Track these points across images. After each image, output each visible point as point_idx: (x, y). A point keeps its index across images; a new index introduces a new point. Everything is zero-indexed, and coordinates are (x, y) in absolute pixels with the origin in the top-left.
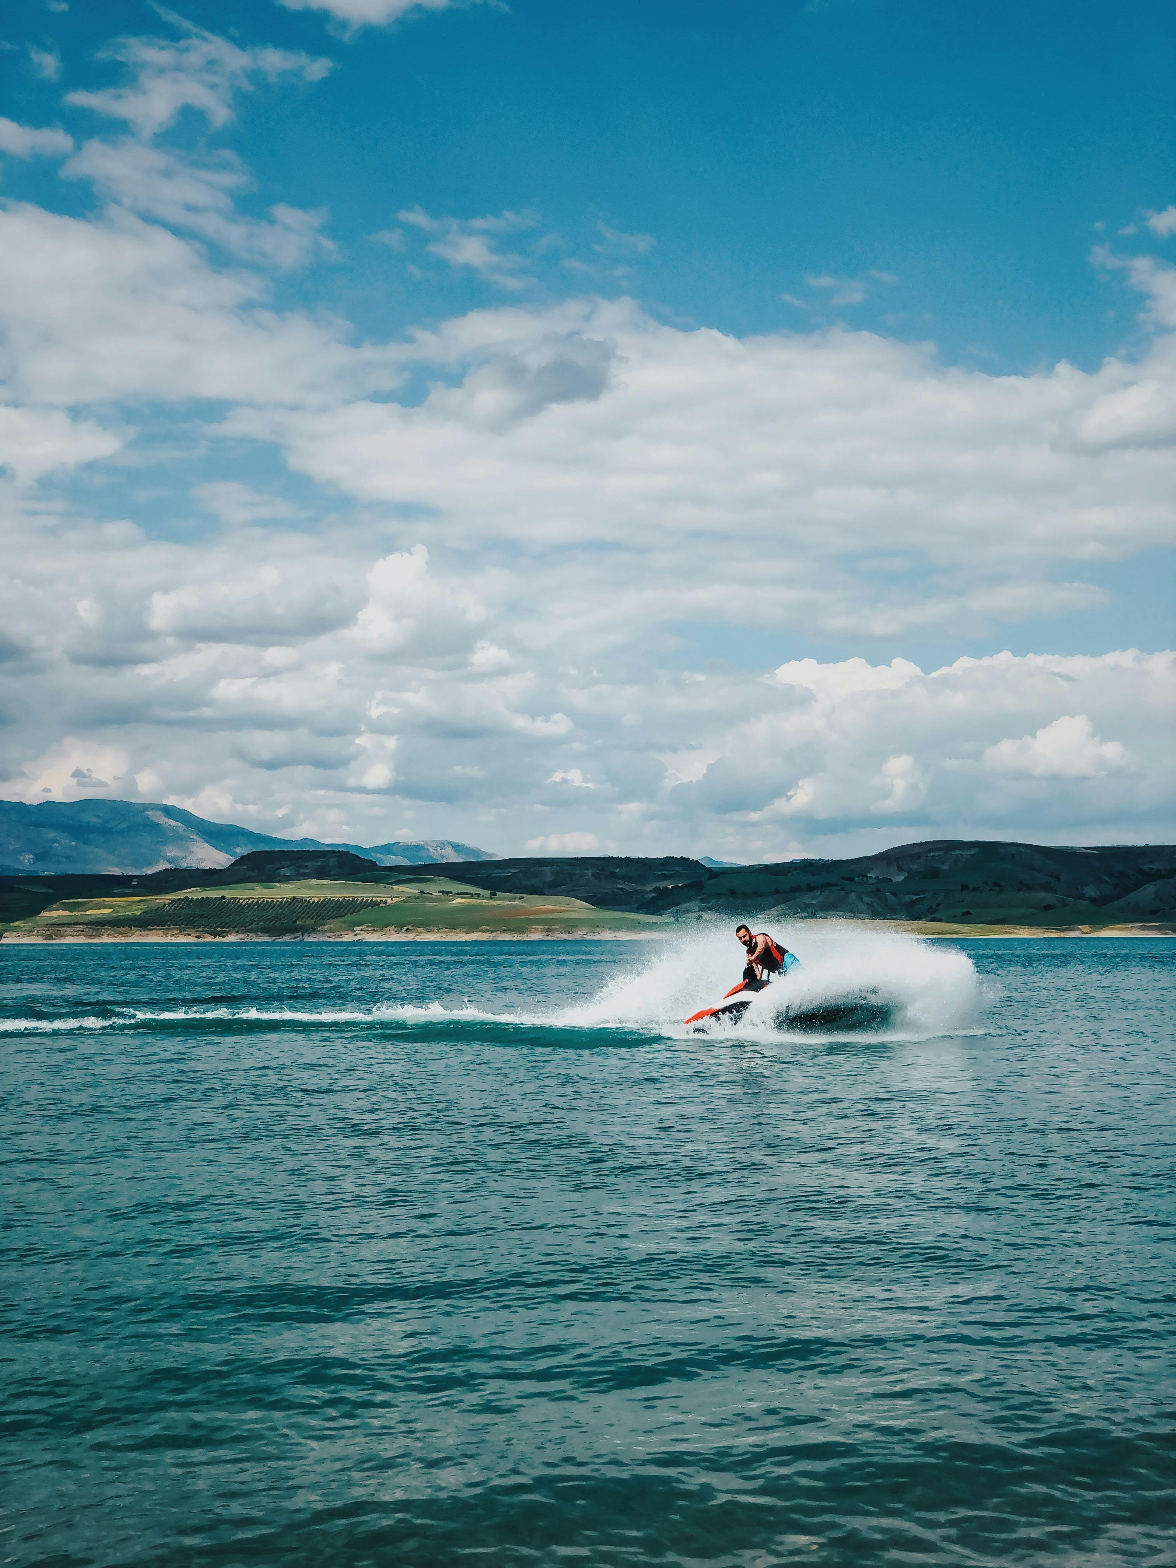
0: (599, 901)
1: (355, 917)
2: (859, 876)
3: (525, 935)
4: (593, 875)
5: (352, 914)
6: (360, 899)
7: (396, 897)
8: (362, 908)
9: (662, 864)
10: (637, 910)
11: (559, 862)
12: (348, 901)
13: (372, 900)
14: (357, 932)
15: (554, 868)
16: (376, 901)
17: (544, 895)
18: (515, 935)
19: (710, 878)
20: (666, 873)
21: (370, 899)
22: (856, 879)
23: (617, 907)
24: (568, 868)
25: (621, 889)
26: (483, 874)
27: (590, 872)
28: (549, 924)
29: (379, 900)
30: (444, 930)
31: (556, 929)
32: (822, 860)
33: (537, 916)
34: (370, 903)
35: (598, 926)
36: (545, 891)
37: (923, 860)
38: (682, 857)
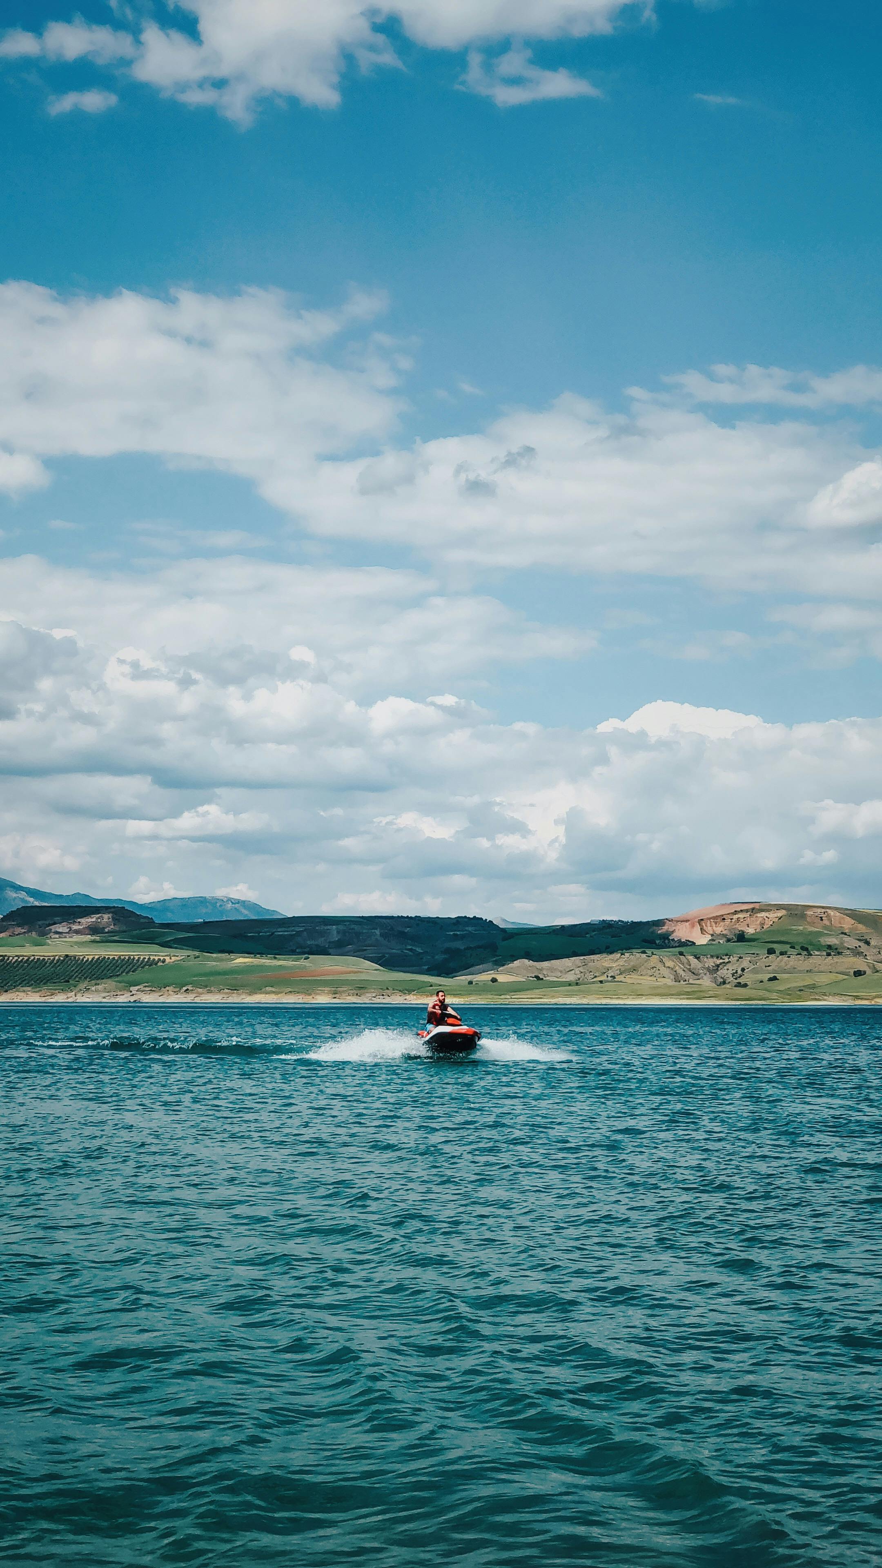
0: (388, 962)
1: (132, 976)
2: (660, 939)
3: (311, 997)
4: (382, 935)
5: (127, 973)
6: (136, 958)
7: (174, 956)
8: (138, 967)
9: (454, 924)
10: (428, 972)
11: (345, 921)
12: (123, 960)
13: (149, 959)
14: (133, 992)
15: (341, 927)
16: (154, 960)
17: (330, 955)
18: (301, 997)
19: (504, 939)
20: (458, 933)
21: (147, 957)
22: (657, 942)
23: (408, 969)
24: (356, 927)
25: (411, 950)
26: (265, 932)
27: (378, 932)
28: (335, 986)
29: (156, 958)
30: (226, 991)
31: (343, 991)
32: (622, 921)
33: (323, 978)
34: (147, 962)
35: (388, 989)
36: (331, 951)
37: (728, 922)
38: (475, 917)
